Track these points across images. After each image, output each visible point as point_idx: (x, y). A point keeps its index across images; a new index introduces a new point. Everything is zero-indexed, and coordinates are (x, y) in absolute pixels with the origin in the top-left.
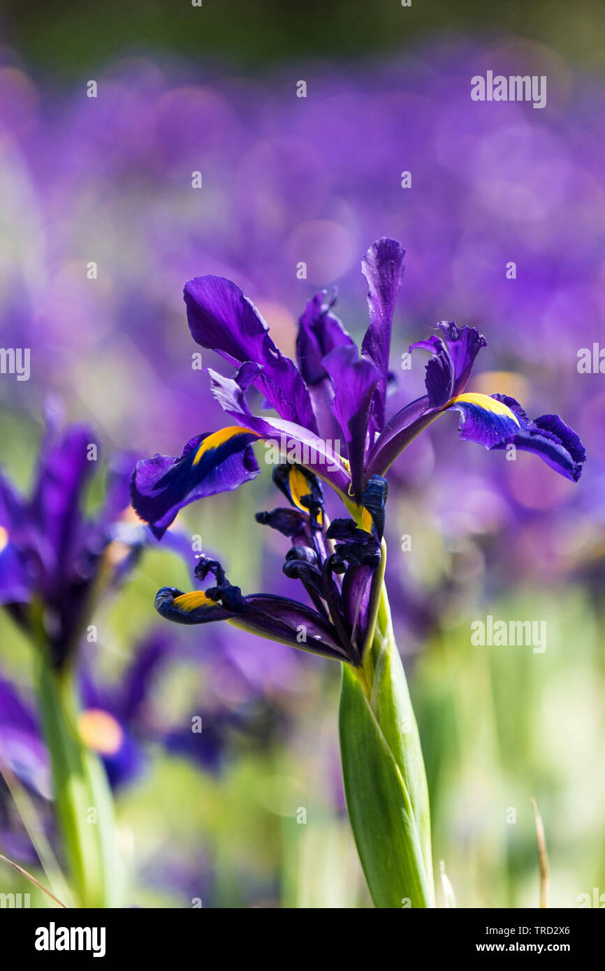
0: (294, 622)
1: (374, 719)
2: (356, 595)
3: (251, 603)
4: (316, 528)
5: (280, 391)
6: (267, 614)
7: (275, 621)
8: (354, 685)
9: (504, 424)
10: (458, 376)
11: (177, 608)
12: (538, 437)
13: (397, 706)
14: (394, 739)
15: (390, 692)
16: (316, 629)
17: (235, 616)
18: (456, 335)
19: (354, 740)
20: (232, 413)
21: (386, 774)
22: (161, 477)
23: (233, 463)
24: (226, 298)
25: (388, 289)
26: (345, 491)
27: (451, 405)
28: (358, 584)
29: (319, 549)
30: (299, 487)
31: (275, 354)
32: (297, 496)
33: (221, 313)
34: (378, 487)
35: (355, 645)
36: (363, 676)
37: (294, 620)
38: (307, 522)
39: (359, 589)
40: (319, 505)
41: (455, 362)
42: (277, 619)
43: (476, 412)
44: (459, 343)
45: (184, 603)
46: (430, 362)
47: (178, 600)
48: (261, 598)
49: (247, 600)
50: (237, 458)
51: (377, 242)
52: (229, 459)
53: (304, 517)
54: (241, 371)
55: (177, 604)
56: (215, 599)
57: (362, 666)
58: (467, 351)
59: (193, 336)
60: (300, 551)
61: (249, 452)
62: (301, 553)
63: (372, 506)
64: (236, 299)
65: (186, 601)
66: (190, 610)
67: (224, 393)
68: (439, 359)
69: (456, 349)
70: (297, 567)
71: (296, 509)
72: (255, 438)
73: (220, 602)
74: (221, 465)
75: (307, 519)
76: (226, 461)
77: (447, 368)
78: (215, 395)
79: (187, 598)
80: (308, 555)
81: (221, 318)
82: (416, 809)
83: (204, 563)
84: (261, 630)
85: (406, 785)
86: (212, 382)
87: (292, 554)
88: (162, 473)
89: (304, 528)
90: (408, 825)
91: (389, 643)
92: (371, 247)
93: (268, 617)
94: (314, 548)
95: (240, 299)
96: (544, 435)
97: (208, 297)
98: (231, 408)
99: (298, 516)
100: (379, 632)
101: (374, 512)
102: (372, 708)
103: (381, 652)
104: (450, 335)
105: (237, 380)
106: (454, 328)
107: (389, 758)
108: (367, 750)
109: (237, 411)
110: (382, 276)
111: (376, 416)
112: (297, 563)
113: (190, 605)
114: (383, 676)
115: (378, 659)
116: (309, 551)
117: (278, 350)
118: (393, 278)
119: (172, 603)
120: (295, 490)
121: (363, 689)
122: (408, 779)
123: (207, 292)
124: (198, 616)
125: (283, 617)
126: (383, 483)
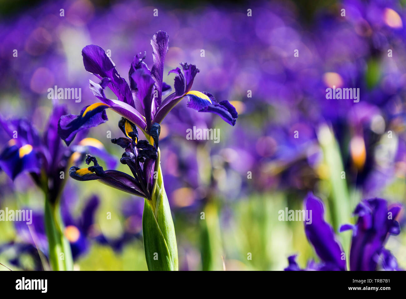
0: (124, 182)
1: (156, 221)
2: (148, 171)
3: (107, 173)
4: (135, 145)
5: (120, 90)
6: (113, 178)
7: (117, 181)
8: (149, 208)
9: (205, 103)
10: (187, 84)
11: (77, 174)
12: (218, 107)
13: (165, 216)
14: (164, 229)
15: (162, 210)
16: (133, 184)
17: (100, 178)
18: (187, 68)
19: (148, 229)
20: (98, 97)
21: (161, 243)
22: (70, 122)
23: (97, 116)
24: (98, 54)
25: (162, 51)
26: (144, 130)
27: (185, 95)
28: (149, 166)
29: (136, 153)
30: (129, 129)
31: (118, 77)
32: (127, 132)
33: (97, 60)
34: (156, 127)
35: (148, 191)
36: (152, 204)
37: (125, 181)
38: (131, 143)
39: (150, 168)
40: (136, 136)
41: (187, 78)
42: (117, 180)
43: (194, 98)
44: (188, 71)
45: (80, 172)
46: (176, 78)
47: (78, 171)
48: (111, 172)
49: (105, 172)
50: (99, 115)
51: (157, 32)
52: (96, 115)
53: (130, 141)
54: (103, 81)
55: (78, 173)
56: (92, 171)
57: (151, 200)
58: (191, 74)
59: (86, 69)
60: (127, 154)
61: (104, 112)
62: (128, 154)
63: (153, 135)
64: (102, 54)
65: (81, 172)
66: (82, 175)
67: (95, 89)
68: (180, 77)
69: (187, 73)
70: (125, 160)
71: (128, 138)
72: (107, 107)
73: (94, 172)
74: (93, 117)
75: (132, 142)
76: (95, 116)
77: (183, 80)
78: (91, 90)
79: (81, 171)
80: (131, 155)
81: (97, 62)
82: (172, 257)
83: (89, 158)
84: (111, 184)
85: (168, 247)
86: (90, 85)
87: (124, 155)
88: (71, 120)
89: (130, 145)
90: (169, 263)
91: (162, 190)
92: (155, 35)
93: (114, 179)
94: (134, 153)
95: (104, 55)
96: (220, 107)
97: (91, 53)
98: (98, 95)
99: (128, 140)
100: (158, 186)
101: (154, 137)
102: (155, 216)
103: (159, 194)
104: (185, 68)
105: (101, 84)
106: (186, 65)
107: (162, 237)
108: (153, 233)
109: (99, 96)
110: (159, 46)
111: (157, 101)
112: (126, 158)
113: (82, 173)
114: (159, 204)
115: (158, 197)
116: (132, 154)
117: (119, 75)
118: (164, 47)
119: (75, 172)
120: (127, 130)
121: (152, 209)
122: (169, 245)
123: (91, 52)
124: (85, 178)
125: (120, 180)
126: (158, 126)
